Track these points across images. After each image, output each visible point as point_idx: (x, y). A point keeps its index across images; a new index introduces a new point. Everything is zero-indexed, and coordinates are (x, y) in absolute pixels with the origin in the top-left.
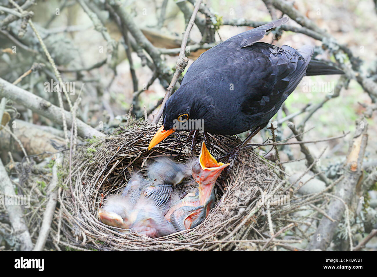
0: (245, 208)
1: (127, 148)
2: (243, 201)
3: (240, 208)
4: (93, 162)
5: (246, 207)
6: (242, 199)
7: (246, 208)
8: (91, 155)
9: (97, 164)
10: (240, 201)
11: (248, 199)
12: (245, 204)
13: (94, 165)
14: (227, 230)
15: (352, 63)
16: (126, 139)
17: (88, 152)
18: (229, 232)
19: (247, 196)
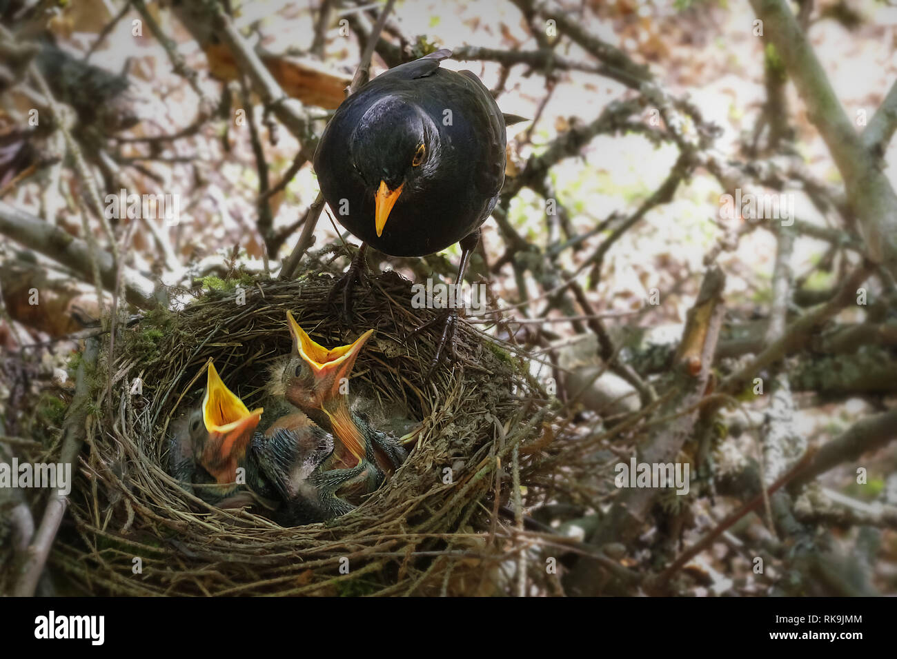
0: (464, 460)
1: (227, 332)
2: (459, 447)
3: (455, 460)
4: (156, 360)
5: (467, 458)
6: (459, 442)
7: (466, 461)
8: (151, 343)
9: (163, 362)
10: (456, 447)
11: (472, 441)
12: (464, 451)
13: (158, 365)
14: (428, 507)
15: (700, 133)
16: (224, 310)
17: (145, 338)
18: (432, 511)
19: (469, 435)
